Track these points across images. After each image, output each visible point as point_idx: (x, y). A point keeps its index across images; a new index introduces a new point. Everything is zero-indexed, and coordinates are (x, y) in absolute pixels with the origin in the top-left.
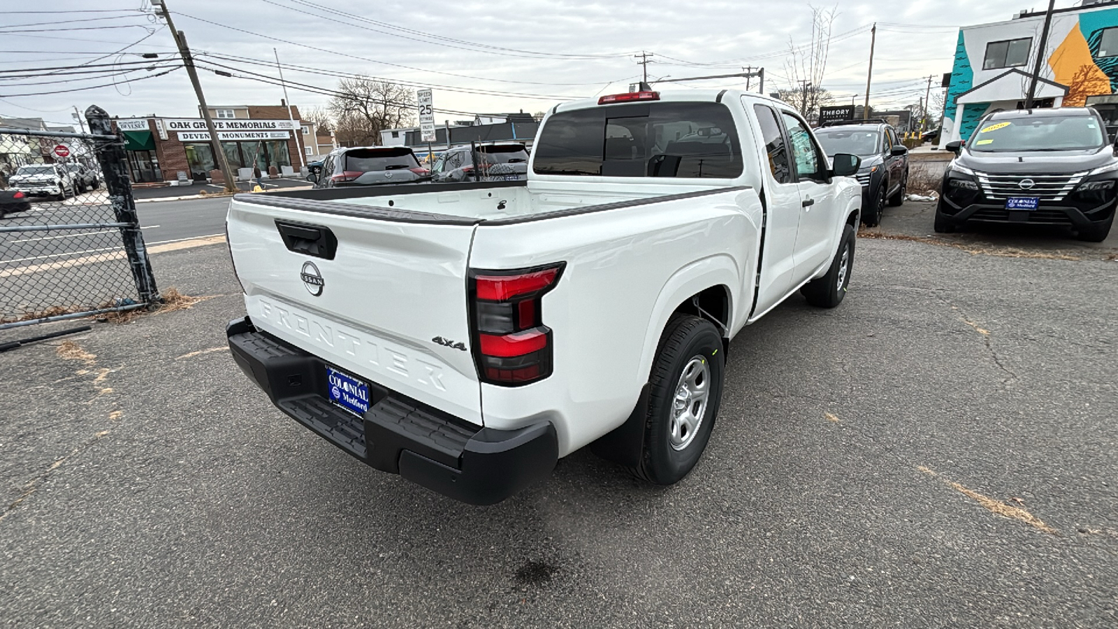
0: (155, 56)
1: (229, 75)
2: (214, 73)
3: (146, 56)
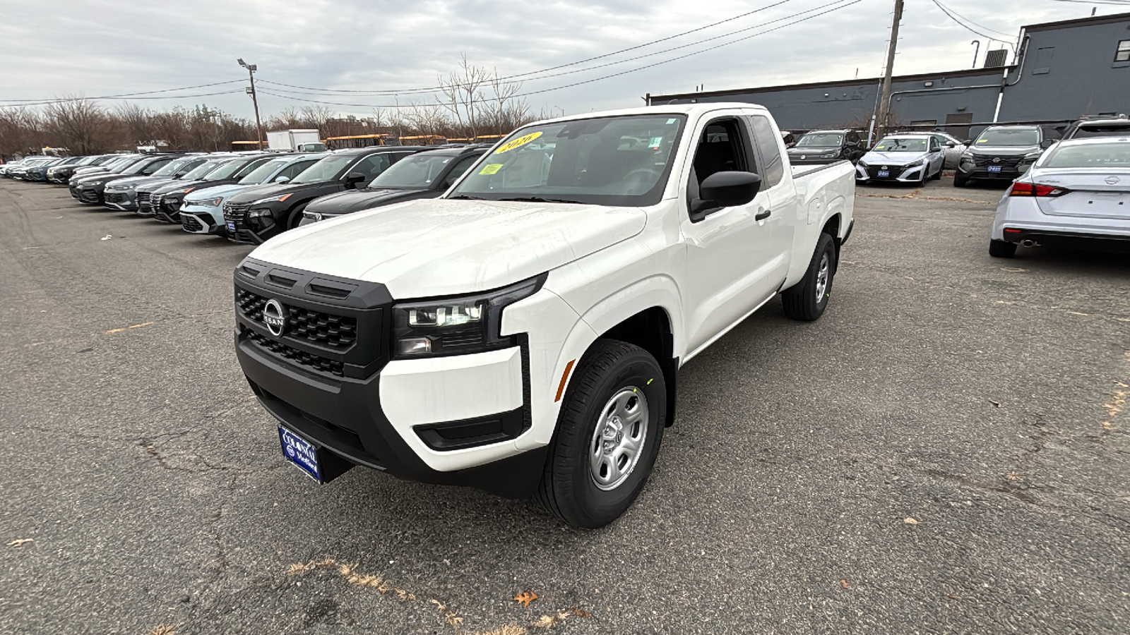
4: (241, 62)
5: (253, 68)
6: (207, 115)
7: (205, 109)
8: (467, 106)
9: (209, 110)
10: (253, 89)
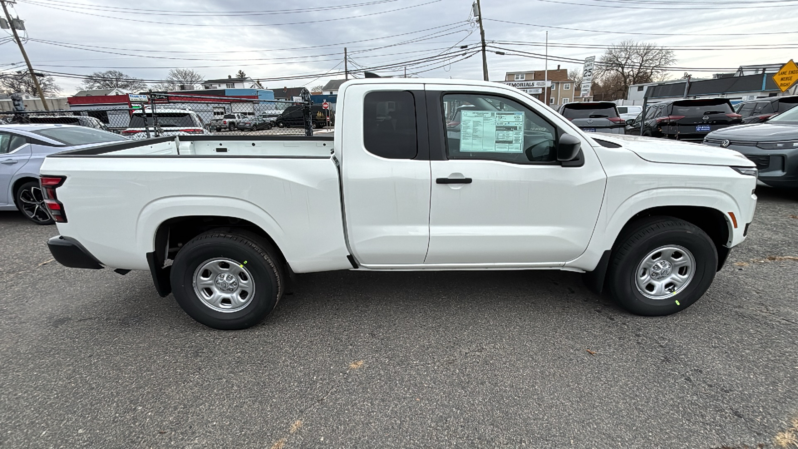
0: (466, 47)
1: (503, 54)
2: (495, 53)
3: (462, 47)
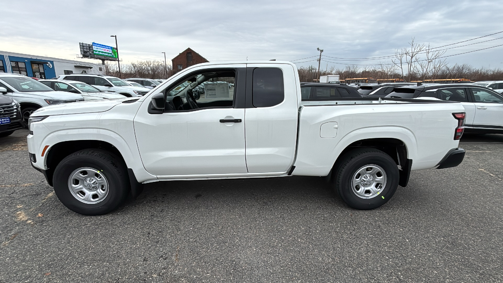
4: (318, 49)
5: (322, 51)
6: (312, 69)
7: (312, 67)
8: (409, 64)
9: (313, 68)
10: (320, 59)
